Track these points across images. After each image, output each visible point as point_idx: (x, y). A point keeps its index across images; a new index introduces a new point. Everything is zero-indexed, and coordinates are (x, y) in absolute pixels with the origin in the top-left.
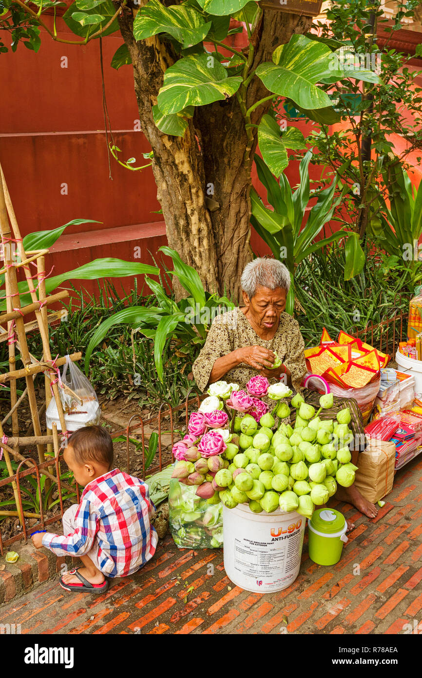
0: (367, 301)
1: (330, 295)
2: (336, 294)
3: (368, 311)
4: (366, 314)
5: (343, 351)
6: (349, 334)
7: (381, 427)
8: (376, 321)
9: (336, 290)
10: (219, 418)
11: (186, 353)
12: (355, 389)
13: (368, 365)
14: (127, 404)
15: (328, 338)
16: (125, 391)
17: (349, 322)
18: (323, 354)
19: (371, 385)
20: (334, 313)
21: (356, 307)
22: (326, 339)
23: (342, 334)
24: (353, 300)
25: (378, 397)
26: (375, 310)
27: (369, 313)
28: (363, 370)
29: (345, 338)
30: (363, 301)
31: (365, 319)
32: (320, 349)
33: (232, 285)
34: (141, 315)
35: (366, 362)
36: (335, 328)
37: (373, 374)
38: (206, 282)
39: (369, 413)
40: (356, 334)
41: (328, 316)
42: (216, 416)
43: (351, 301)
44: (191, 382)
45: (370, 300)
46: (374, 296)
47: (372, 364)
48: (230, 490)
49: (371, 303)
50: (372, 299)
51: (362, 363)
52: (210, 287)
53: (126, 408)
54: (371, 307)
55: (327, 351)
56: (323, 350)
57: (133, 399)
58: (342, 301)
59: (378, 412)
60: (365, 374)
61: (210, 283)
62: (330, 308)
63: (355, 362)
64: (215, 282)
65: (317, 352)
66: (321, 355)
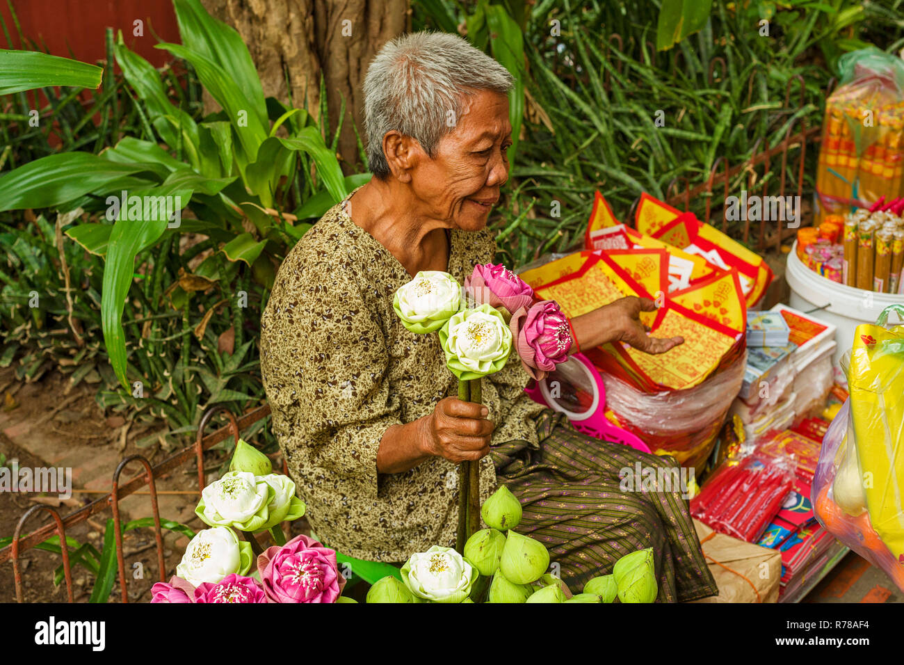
0: (714, 96)
1: (620, 78)
2: (634, 77)
3: (717, 121)
4: (710, 132)
5: (645, 267)
6: (669, 201)
7: (745, 495)
8: (737, 149)
9: (635, 66)
11: (212, 279)
12: (675, 393)
13: (712, 311)
14: (71, 394)
15: (608, 218)
16: (63, 362)
17: (667, 156)
18: (591, 273)
19: (720, 376)
20: (627, 130)
21: (687, 112)
22: (604, 224)
23: (647, 204)
24: (679, 94)
25: (741, 399)
26: (735, 120)
27: (720, 129)
28: (699, 327)
29: (654, 213)
30: (704, 96)
31: (709, 144)
32: (585, 259)
33: (353, 62)
34: (76, 182)
35: (707, 303)
36: (628, 179)
37: (726, 343)
38: (282, 57)
39: (712, 442)
40: (685, 196)
41: (610, 140)
43: (675, 97)
45: (723, 92)
46: (735, 82)
47: (723, 312)
49: (725, 100)
50: (729, 89)
51: (696, 306)
52: (294, 70)
53: (68, 406)
54: (726, 113)
55: (602, 264)
56: (592, 261)
57: (82, 383)
58: (650, 96)
59: (736, 439)
60: (704, 337)
61: (292, 60)
62: (617, 115)
63: (677, 300)
64: (308, 58)
65: (576, 268)
66: (587, 274)
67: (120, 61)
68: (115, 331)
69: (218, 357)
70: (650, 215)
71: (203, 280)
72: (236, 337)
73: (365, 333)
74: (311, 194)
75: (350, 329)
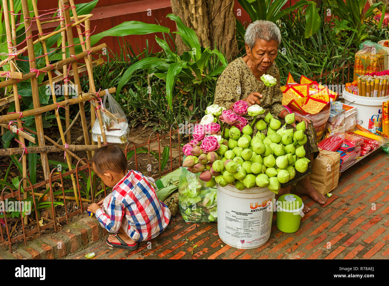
0: (323, 54)
1: (295, 50)
2: (299, 49)
3: (323, 61)
4: (321, 64)
5: (303, 89)
6: (309, 78)
7: (331, 142)
8: (329, 69)
9: (299, 46)
10: (214, 127)
11: (188, 91)
12: (311, 115)
13: (321, 98)
14: (145, 130)
15: (293, 81)
16: (143, 121)
17: (309, 70)
18: (288, 92)
19: (323, 112)
20: (297, 64)
21: (314, 58)
22: (291, 81)
23: (303, 78)
24: (312, 54)
25: (329, 122)
26: (328, 61)
27: (324, 63)
28: (317, 102)
29: (305, 80)
30: (319, 54)
31: (321, 67)
32: (286, 88)
33: (220, 42)
34: (155, 63)
35: (320, 96)
36: (298, 74)
37: (325, 105)
38: (201, 40)
39: (322, 134)
40: (314, 78)
41: (292, 66)
42: (212, 126)
43: (311, 54)
44: (191, 112)
45: (325, 53)
46: (328, 51)
47: (324, 98)
48: (222, 175)
49: (326, 56)
50: (327, 53)
51: (317, 97)
52: (204, 44)
53: (144, 133)
54: (326, 59)
55: (291, 89)
56: (288, 88)
57: (148, 127)
58: (304, 54)
59: (329, 132)
60: (319, 105)
61: (204, 41)
62: (295, 60)
63: (312, 96)
64: (208, 41)
65: (284, 90)
66: (287, 92)
67: (157, 42)
68: (169, 95)
69: (189, 112)
70: (304, 81)
71: (185, 92)
72: (193, 107)
73: (237, 85)
74: (212, 71)
75: (234, 82)
